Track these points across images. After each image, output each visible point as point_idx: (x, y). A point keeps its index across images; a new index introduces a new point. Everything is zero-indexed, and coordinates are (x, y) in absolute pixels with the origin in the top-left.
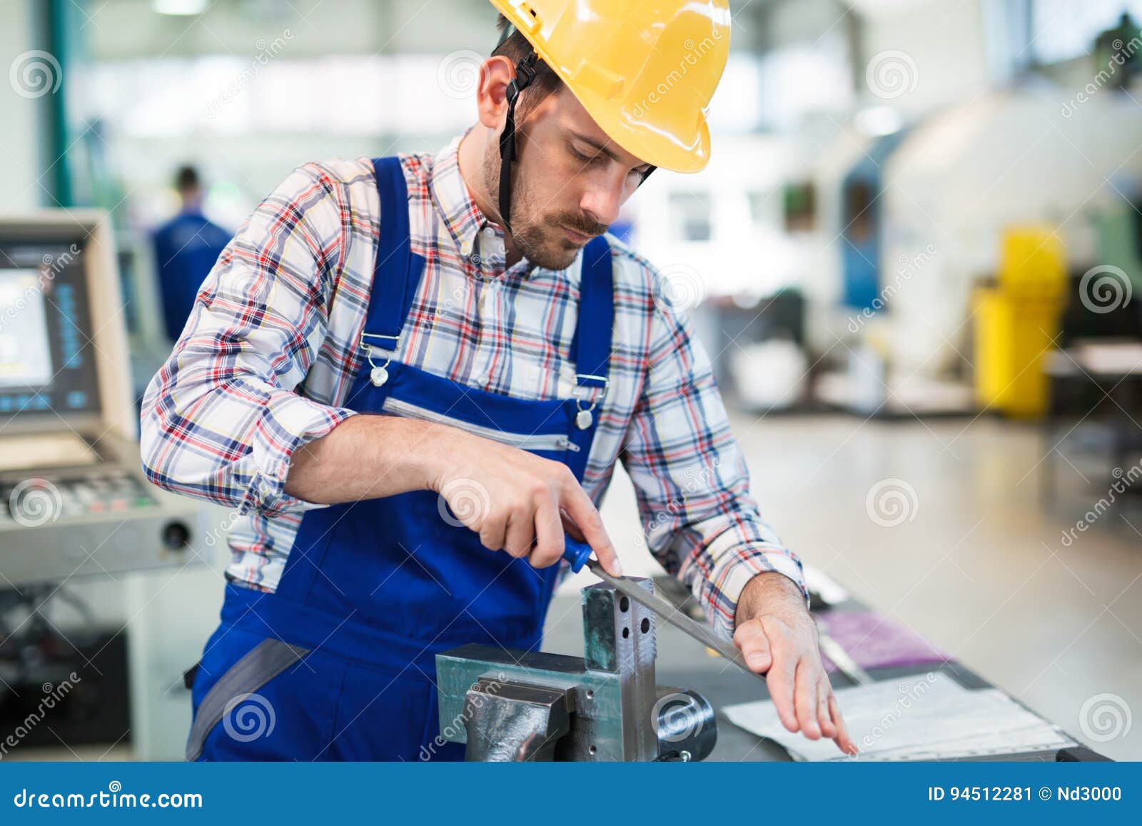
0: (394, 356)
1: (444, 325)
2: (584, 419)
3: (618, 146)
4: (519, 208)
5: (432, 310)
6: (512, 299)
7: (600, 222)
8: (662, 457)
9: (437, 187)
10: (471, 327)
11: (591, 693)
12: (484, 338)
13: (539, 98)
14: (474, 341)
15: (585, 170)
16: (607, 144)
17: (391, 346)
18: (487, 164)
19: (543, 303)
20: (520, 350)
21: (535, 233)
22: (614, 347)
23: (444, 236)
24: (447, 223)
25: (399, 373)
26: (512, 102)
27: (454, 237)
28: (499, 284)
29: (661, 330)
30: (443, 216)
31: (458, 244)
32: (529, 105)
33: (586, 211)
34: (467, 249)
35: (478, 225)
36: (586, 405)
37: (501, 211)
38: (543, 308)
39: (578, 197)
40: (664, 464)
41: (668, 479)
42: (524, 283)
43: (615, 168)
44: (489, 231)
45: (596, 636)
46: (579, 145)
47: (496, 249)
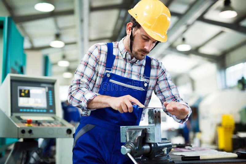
0: (111, 72)
1: (119, 70)
2: (146, 85)
3: (151, 37)
4: (133, 49)
5: (117, 67)
6: (132, 66)
7: (147, 51)
8: (161, 91)
9: (119, 46)
10: (124, 70)
11: (149, 129)
12: (126, 72)
13: (137, 30)
14: (124, 73)
15: (145, 42)
16: (149, 37)
17: (110, 70)
18: (128, 42)
19: (137, 67)
20: (134, 75)
21: (136, 53)
22: (151, 75)
23: (120, 54)
24: (121, 52)
25: (112, 75)
26: (132, 30)
27: (122, 55)
28: (130, 63)
29: (160, 72)
30: (120, 51)
31: (123, 56)
32: (135, 30)
33: (145, 49)
34: (124, 57)
35: (126, 52)
36: (146, 82)
37: (130, 49)
38: (137, 68)
39: (144, 46)
40: (161, 92)
41: (162, 95)
42: (134, 64)
43: (150, 42)
44: (128, 53)
45: (150, 117)
46: (143, 37)
47: (129, 57)
